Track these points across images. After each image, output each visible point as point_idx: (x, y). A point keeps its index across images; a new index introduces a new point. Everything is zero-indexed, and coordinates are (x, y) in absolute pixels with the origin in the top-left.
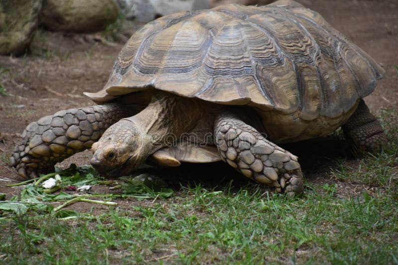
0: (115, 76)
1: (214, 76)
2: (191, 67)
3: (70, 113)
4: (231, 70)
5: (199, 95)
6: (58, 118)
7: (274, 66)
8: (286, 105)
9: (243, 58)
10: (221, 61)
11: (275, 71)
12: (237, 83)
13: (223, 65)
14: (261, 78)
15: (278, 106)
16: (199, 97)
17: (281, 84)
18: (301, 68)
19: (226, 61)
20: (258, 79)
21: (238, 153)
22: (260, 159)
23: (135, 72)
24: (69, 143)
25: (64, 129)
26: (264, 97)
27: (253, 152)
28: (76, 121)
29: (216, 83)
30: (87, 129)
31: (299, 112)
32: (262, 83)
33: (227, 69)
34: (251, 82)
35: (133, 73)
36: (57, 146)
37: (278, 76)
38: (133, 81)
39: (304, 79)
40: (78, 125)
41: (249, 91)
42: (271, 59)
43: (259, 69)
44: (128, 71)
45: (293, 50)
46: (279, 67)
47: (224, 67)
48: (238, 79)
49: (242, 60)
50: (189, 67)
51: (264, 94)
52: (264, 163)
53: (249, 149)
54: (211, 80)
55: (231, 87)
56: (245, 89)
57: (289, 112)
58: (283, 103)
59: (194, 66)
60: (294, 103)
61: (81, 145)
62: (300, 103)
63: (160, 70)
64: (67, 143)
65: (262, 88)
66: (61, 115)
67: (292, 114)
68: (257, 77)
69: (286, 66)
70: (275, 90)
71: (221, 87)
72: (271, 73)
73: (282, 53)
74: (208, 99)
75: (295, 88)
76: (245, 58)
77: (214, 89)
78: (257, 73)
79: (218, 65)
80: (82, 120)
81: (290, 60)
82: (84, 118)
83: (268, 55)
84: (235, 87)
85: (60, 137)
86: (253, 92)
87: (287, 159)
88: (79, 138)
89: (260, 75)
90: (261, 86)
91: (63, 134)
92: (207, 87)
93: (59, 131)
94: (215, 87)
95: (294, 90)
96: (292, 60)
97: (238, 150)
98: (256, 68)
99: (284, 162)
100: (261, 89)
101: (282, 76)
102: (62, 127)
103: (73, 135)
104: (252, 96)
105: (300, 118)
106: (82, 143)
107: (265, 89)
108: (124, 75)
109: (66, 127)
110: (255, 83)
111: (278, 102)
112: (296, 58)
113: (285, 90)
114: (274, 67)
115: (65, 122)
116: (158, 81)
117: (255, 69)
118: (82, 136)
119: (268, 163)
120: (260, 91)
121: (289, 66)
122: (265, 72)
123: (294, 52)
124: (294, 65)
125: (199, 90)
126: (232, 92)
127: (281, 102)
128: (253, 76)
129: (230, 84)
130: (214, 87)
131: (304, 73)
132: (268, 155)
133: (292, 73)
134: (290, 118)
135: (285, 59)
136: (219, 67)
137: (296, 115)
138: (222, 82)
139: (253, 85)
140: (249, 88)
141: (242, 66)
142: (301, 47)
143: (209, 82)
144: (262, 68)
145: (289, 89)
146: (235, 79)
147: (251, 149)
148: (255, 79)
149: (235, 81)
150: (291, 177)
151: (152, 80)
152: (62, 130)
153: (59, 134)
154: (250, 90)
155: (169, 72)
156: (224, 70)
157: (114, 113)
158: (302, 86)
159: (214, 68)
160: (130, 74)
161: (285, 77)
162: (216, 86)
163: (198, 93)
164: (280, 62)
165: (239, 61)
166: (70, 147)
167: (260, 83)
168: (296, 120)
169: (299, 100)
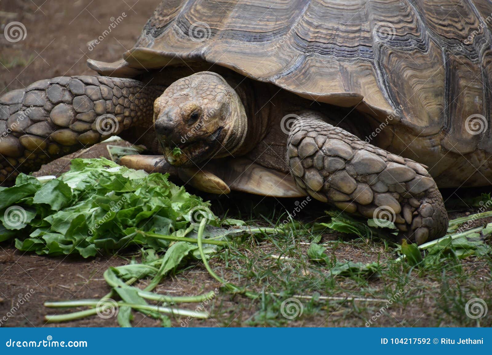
0: (144, 40)
1: (308, 54)
2: (270, 33)
3: (58, 83)
4: (337, 47)
5: (276, 79)
6: (36, 91)
7: (410, 52)
8: (422, 120)
9: (359, 31)
10: (322, 31)
11: (412, 60)
12: (344, 71)
13: (324, 38)
14: (386, 68)
15: (408, 119)
16: (277, 82)
17: (418, 83)
18: (456, 64)
19: (330, 32)
20: (381, 70)
21: (325, 178)
22: (365, 182)
23: (178, 34)
24: (52, 134)
25: (45, 110)
26: (386, 99)
27: (352, 173)
28: (67, 97)
29: (308, 66)
30: (85, 111)
31: (442, 135)
32: (385, 76)
33: (330, 46)
34: (367, 72)
35: (173, 34)
36: (32, 139)
37: (414, 69)
38: (172, 46)
39: (458, 81)
40: (71, 103)
41: (362, 86)
42: (407, 40)
43: (384, 53)
44: (166, 32)
45: (447, 32)
46: (419, 55)
47: (326, 41)
48: (346, 64)
49: (357, 35)
50: (268, 34)
51: (386, 95)
52: (374, 188)
53: (344, 169)
54: (300, 59)
55: (332, 75)
56: (357, 83)
57: (424, 131)
58: (416, 115)
59: (276, 33)
60: (436, 119)
61: (73, 137)
62: (445, 120)
63: (219, 33)
64: (49, 134)
65: (385, 85)
66: (41, 87)
67: (429, 136)
68: (379, 65)
69: (431, 55)
70: (406, 92)
71: (316, 73)
72: (403, 63)
73: (427, 32)
74: (291, 88)
75: (441, 95)
76: (364, 31)
77: (303, 74)
78: (379, 59)
79: (316, 37)
80: (77, 95)
81: (439, 47)
82: (81, 91)
83: (403, 32)
84: (339, 77)
85: (38, 124)
86: (368, 88)
87: (411, 174)
88: (70, 127)
89: (385, 62)
90: (384, 82)
91: (43, 118)
92: (293, 69)
93: (38, 113)
94: (306, 72)
95: (440, 97)
96: (443, 48)
97: (325, 173)
98: (380, 51)
99: (406, 182)
100: (383, 87)
101: (421, 71)
102: (42, 106)
103: (60, 120)
104: (365, 94)
105: (443, 147)
106: (75, 134)
107: (389, 86)
108: (158, 38)
109: (48, 106)
110: (374, 76)
111: (409, 113)
112: (450, 46)
113: (423, 95)
114: (410, 54)
115: (47, 98)
116: (213, 49)
117: (377, 53)
118: (76, 123)
119: (380, 187)
120: (381, 89)
121: (436, 56)
122: (394, 59)
123: (448, 35)
124: (444, 56)
125: (279, 73)
126: (333, 84)
127: (414, 114)
128: (373, 64)
129: (332, 70)
130: (303, 71)
131: (459, 73)
132: (377, 173)
133: (440, 68)
134: (426, 142)
135: (431, 44)
136: (318, 40)
137: (436, 140)
138: (318, 64)
139: (371, 78)
140: (362, 81)
141: (356, 44)
142: (461, 30)
143: (298, 61)
144: (390, 52)
145: (430, 94)
146: (342, 63)
147: (347, 168)
148: (374, 67)
149: (340, 65)
150: (421, 204)
151: (202, 47)
152: (43, 111)
153: (36, 117)
154: (365, 84)
155: (233, 37)
156: (325, 46)
157: (131, 90)
158: (453, 93)
159: (309, 40)
160: (168, 36)
161: (427, 73)
162: (308, 69)
163: (276, 77)
164: (422, 47)
165: (352, 35)
166: (54, 141)
167: (383, 76)
168: (436, 148)
169: (445, 116)
